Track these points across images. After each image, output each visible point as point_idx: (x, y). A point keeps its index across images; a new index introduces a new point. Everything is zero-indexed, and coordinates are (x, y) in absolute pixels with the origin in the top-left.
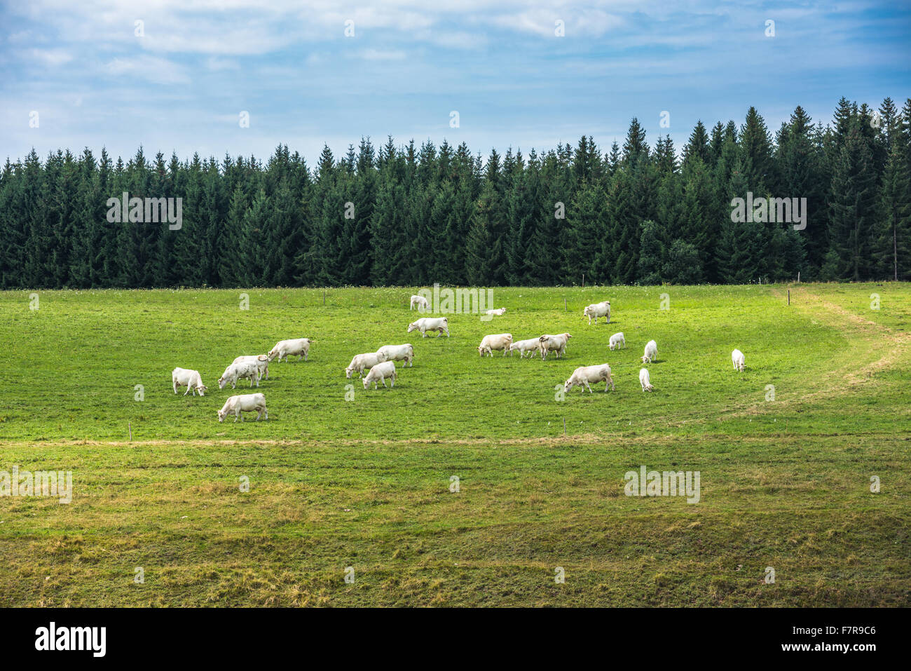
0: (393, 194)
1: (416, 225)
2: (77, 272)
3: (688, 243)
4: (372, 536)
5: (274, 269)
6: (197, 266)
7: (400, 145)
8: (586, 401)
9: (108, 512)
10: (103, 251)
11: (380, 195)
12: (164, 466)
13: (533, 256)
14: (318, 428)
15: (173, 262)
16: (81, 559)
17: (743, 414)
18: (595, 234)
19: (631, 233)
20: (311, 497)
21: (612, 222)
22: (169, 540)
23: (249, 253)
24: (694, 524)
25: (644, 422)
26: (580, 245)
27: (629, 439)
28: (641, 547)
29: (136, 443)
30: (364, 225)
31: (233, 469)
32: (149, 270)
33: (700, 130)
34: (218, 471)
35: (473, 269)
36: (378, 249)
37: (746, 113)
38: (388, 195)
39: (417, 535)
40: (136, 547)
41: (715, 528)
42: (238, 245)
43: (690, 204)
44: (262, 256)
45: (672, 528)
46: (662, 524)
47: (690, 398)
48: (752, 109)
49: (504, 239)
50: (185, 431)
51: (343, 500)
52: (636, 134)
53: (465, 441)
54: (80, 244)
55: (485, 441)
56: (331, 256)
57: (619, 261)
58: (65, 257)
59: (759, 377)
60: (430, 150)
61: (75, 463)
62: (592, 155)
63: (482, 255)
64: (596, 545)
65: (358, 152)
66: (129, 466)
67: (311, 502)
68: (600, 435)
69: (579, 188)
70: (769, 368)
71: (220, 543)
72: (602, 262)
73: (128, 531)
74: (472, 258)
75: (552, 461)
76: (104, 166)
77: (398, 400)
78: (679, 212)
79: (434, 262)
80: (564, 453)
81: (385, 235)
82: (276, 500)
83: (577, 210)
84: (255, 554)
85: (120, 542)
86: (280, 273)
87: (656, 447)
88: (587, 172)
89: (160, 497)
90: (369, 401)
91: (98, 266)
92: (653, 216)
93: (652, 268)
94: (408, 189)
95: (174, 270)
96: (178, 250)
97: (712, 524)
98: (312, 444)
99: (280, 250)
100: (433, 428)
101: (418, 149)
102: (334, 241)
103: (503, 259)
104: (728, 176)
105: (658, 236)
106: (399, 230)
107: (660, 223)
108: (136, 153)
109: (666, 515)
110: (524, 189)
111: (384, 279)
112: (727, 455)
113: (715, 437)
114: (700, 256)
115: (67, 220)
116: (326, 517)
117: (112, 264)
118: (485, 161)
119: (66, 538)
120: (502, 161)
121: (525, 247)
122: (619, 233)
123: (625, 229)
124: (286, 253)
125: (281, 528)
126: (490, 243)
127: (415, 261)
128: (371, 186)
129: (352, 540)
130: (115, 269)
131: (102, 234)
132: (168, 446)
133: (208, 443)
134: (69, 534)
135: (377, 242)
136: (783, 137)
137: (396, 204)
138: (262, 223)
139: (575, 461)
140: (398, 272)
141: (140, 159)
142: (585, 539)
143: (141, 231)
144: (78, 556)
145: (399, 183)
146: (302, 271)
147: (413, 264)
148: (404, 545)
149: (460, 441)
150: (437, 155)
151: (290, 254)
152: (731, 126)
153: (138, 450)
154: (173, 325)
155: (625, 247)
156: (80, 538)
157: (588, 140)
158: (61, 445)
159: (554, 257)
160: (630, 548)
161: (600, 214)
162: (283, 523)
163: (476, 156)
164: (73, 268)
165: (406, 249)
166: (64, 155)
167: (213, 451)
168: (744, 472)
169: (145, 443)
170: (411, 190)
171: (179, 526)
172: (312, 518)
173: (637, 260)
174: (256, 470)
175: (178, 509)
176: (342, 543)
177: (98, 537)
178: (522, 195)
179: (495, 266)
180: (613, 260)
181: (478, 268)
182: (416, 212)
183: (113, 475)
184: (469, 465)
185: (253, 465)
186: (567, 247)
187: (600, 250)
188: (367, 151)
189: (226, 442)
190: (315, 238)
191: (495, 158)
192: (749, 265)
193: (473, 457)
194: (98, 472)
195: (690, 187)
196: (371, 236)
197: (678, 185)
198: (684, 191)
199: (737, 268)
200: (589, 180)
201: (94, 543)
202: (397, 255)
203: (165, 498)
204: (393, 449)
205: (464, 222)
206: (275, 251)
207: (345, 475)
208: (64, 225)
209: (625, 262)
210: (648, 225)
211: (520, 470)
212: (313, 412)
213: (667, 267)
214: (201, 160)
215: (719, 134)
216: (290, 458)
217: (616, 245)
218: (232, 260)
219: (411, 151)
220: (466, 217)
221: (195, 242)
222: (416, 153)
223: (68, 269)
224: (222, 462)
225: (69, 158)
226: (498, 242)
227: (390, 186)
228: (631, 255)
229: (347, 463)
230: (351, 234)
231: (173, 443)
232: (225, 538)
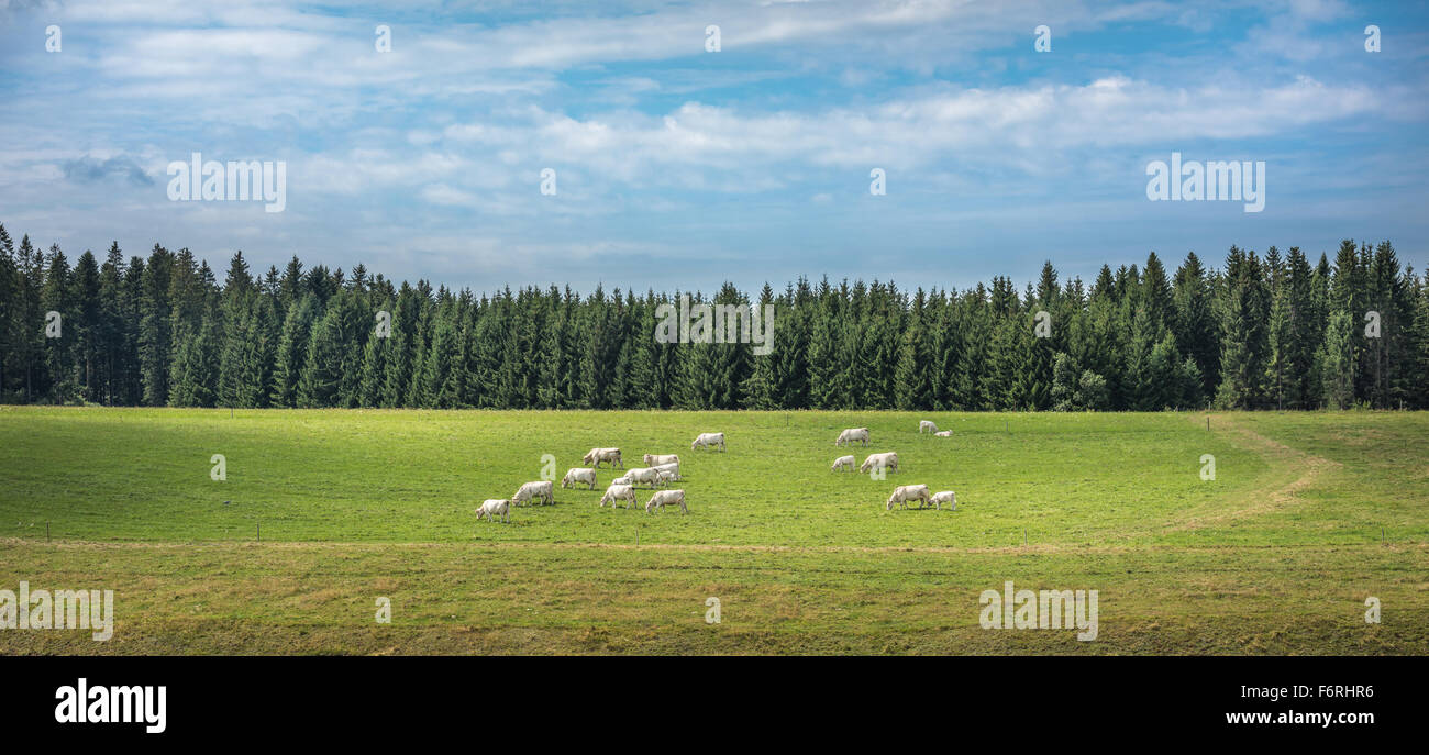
0: (829, 327)
1: (849, 356)
2: (544, 394)
3: (1096, 374)
4: (863, 632)
5: (720, 392)
6: (651, 391)
7: (835, 285)
8: (1040, 515)
9: (627, 607)
10: (567, 377)
11: (817, 327)
12: (671, 567)
13: (956, 385)
14: (801, 536)
15: (630, 386)
16: (608, 647)
17: (1184, 528)
18: (1012, 364)
19: (1046, 364)
20: (806, 597)
21: (1028, 355)
22: (684, 632)
23: (698, 379)
24: (1152, 625)
25: (1095, 534)
26: (998, 373)
27: (1084, 549)
28: (1106, 645)
29: (642, 547)
30: (801, 354)
31: (731, 572)
32: (608, 393)
33: (1106, 272)
34: (719, 573)
35: (901, 395)
36: (815, 377)
37: (1147, 258)
38: (825, 327)
39: (904, 633)
40: (654, 638)
41: (1172, 628)
42: (688, 371)
43: (1099, 339)
44: (710, 382)
45: (1132, 629)
46: (1124, 625)
47: (1134, 513)
48: (1153, 254)
49: (929, 368)
50: (683, 536)
51: (834, 601)
52: (1049, 275)
53: (936, 550)
54: (547, 369)
55: (955, 550)
56: (771, 383)
57: (1034, 390)
58: (533, 382)
59: (1193, 495)
60: (860, 288)
61: (593, 563)
62: (1009, 293)
63: (908, 382)
64: (1065, 644)
65: (796, 288)
66: (640, 567)
67: (805, 602)
68: (1057, 545)
69: (997, 323)
70: (1201, 487)
71: (728, 636)
72: (1019, 390)
73: (647, 624)
74: (900, 385)
75: (1018, 568)
76: (568, 300)
77: (869, 512)
78: (1089, 346)
79: (865, 387)
80: (1027, 561)
81: (821, 363)
82: (775, 599)
83: (996, 342)
84: (759, 647)
85: (641, 633)
86: (726, 397)
87: (1110, 556)
88: (1005, 309)
89: (671, 595)
90: (843, 512)
91: (563, 389)
92: (1066, 349)
93: (1062, 396)
94: (841, 322)
95: (631, 393)
96: (634, 376)
97: (1168, 625)
98: (799, 549)
99: (726, 376)
100: (905, 538)
101: (851, 287)
102: (774, 369)
103: (929, 386)
104: (1133, 314)
105: (1069, 366)
106: (833, 359)
107: (1071, 356)
108: (596, 288)
109: (1127, 617)
110: (948, 323)
111: (819, 403)
112: (1177, 564)
113: (1162, 547)
114: (1107, 386)
115: (537, 348)
116: (821, 615)
117: (575, 387)
118: (911, 298)
119: (594, 628)
120: (927, 298)
121: (949, 376)
122: (1035, 364)
123: (1040, 361)
124: (730, 379)
125: (781, 625)
126: (917, 373)
127: (849, 387)
128: (808, 319)
129: (846, 635)
130: (578, 393)
131: (567, 361)
132: (671, 549)
133: (706, 548)
134: (596, 624)
135: (814, 371)
136: (1180, 280)
137: (831, 336)
138: (709, 353)
139: (1039, 568)
140: (831, 398)
141: (600, 294)
142: (1055, 638)
143: (601, 358)
144: (606, 645)
145: (833, 317)
146: (746, 396)
147: (845, 390)
148: (892, 641)
149: (932, 550)
150: (868, 291)
151: (735, 379)
152: (1134, 269)
153: (645, 553)
154: (657, 442)
155: (1039, 377)
156: (606, 629)
157: (1006, 280)
158: (578, 547)
159: (975, 385)
160: (1096, 646)
161: (1018, 347)
162: (783, 620)
163: (903, 293)
164: (541, 390)
165: (840, 377)
166: (533, 291)
167: (711, 555)
168: (1192, 579)
169: (649, 547)
170: (844, 323)
171: (691, 620)
172: (809, 616)
173: (1050, 388)
174: (753, 572)
175: (688, 606)
176: (836, 638)
177: (621, 628)
178: (945, 330)
179: (921, 392)
180: (1029, 387)
181: (905, 394)
182: (849, 343)
183: (629, 574)
184: (944, 571)
185: (750, 568)
186: (987, 376)
187: (1017, 380)
188: (804, 288)
189: (723, 547)
190: (757, 367)
191: (921, 295)
192: (1152, 394)
193: (945, 564)
194: (614, 572)
195: (1099, 324)
196: (809, 365)
197: (1088, 322)
198: (1093, 327)
199: (1140, 397)
200: (1007, 316)
201: (619, 634)
202: (832, 382)
203: (675, 596)
204: (873, 556)
205: (893, 353)
206: (720, 377)
207: (833, 578)
208: (533, 353)
209: (1040, 389)
210: (1061, 357)
211: (991, 577)
212: (796, 521)
213: (1077, 396)
214: (655, 295)
215: (1123, 275)
216: (780, 562)
217: (1031, 375)
218: (681, 384)
219: (844, 288)
220: (895, 348)
221: (649, 368)
222: (849, 290)
223: (537, 391)
224: (721, 565)
225: (537, 293)
226: (924, 371)
227: (826, 319)
228: (1045, 384)
229: (832, 567)
230: (789, 363)
231: (676, 547)
232: (732, 632)
